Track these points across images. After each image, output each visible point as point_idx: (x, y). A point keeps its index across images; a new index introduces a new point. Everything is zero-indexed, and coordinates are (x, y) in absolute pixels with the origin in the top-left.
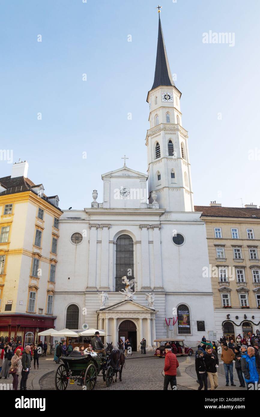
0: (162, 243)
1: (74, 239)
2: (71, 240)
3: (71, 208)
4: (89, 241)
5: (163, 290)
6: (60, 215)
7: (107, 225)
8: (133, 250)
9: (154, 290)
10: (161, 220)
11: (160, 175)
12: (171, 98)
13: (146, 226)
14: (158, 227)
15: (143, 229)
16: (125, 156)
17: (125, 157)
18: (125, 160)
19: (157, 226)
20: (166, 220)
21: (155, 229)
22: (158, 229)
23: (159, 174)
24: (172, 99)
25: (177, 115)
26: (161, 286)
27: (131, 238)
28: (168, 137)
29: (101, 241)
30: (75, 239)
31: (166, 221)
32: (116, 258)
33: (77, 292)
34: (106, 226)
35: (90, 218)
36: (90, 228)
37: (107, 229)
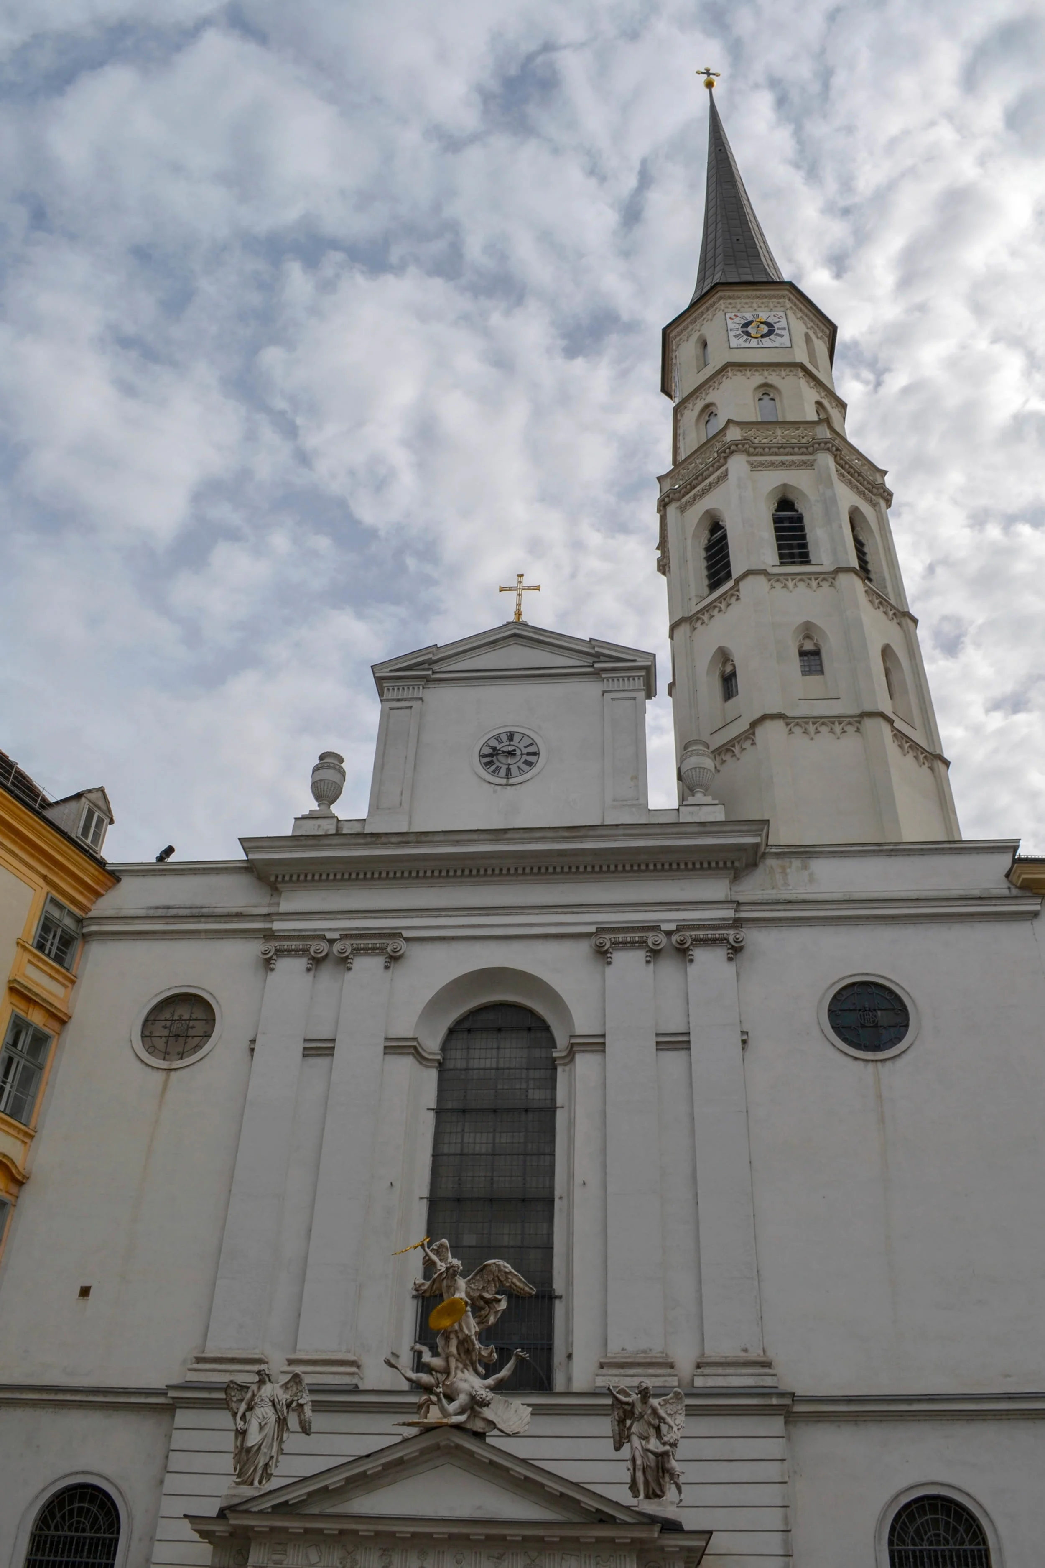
0: (751, 1042)
1: (159, 1030)
2: (143, 1036)
3: (170, 850)
4: (253, 1041)
5: (768, 1381)
6: (98, 895)
7: (377, 942)
8: (553, 1099)
9: (699, 1382)
10: (741, 899)
11: (733, 674)
12: (777, 331)
13: (637, 936)
14: (724, 940)
15: (620, 957)
16: (521, 576)
17: (520, 582)
18: (519, 595)
19: (717, 933)
20: (774, 897)
21: (700, 955)
22: (721, 953)
23: (729, 669)
24: (782, 336)
25: (818, 403)
26: (755, 1354)
27: (547, 1028)
28: (773, 480)
29: (334, 1040)
30: (166, 1033)
31: (777, 902)
32: (436, 1156)
33: (126, 1392)
34: (373, 949)
35: (278, 904)
36: (268, 963)
37: (376, 963)
